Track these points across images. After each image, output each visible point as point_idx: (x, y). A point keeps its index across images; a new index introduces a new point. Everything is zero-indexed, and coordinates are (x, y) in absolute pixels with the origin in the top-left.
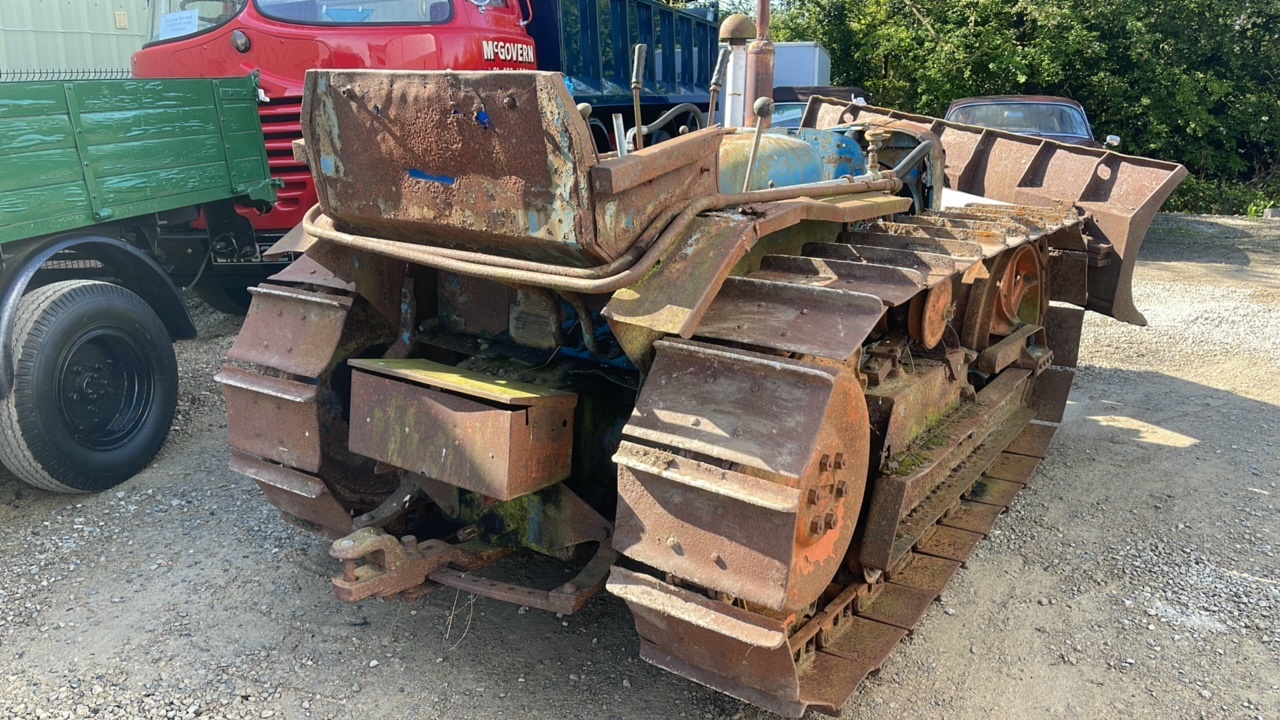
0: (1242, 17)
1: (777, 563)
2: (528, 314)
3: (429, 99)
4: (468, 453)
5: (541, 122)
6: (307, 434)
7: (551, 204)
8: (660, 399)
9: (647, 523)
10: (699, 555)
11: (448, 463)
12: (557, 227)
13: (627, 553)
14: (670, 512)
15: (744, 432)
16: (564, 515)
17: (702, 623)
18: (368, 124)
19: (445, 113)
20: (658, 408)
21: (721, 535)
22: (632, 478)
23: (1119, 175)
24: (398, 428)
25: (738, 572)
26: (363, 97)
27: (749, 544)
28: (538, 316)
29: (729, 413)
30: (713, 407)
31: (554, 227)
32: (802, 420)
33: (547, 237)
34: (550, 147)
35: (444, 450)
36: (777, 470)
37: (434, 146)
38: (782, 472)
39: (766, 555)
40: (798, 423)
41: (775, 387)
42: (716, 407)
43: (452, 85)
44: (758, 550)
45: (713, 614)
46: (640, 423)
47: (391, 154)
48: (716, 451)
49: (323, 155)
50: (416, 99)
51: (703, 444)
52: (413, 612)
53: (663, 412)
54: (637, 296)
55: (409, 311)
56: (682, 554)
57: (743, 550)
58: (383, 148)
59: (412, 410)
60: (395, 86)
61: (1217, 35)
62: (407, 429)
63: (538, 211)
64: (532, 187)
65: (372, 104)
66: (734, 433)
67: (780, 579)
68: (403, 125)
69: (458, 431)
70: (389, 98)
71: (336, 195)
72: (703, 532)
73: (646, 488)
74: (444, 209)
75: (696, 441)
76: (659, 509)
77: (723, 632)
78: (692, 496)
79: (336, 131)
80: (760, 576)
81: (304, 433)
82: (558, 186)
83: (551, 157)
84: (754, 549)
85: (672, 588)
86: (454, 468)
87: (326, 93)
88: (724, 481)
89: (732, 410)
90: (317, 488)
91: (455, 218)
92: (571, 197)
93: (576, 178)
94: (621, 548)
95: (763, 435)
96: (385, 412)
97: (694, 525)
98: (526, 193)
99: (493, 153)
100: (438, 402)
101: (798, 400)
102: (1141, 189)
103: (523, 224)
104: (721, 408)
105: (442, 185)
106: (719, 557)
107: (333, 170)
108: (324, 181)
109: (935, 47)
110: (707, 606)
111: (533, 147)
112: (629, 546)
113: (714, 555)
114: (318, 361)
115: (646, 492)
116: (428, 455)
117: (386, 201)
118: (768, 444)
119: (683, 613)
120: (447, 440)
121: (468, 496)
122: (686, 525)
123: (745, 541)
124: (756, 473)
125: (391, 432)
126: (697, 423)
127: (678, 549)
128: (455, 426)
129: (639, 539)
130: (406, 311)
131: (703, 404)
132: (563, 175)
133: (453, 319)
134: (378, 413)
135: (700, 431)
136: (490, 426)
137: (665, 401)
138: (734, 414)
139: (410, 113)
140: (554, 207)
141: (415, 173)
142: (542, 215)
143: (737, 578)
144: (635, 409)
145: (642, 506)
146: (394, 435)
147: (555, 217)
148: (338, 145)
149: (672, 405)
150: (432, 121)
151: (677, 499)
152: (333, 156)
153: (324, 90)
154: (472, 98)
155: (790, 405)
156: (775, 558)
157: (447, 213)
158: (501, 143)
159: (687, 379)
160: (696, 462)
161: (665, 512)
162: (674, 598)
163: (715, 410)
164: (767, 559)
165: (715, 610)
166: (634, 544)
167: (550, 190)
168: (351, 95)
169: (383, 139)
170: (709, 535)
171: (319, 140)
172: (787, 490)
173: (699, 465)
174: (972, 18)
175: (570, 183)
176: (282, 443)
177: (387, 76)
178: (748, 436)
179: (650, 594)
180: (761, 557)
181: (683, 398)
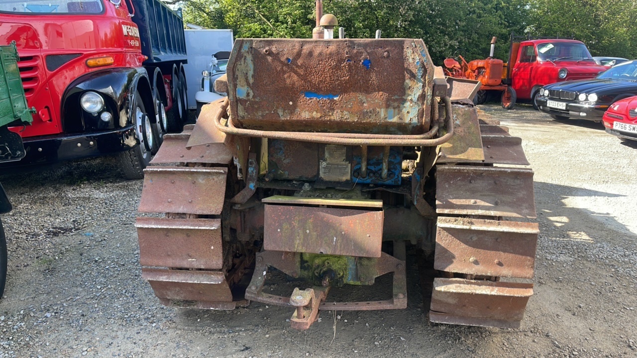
0: (400, 22)
1: (529, 258)
2: (332, 164)
3: (330, 54)
4: (351, 237)
5: (403, 64)
6: (212, 248)
7: (403, 104)
8: (449, 194)
9: (456, 254)
10: (488, 262)
11: (339, 244)
12: (405, 116)
13: (447, 270)
14: (470, 246)
15: (501, 202)
16: (373, 263)
17: (493, 293)
18: (279, 69)
19: (341, 61)
20: (450, 199)
21: (499, 251)
22: (446, 233)
23: (453, 86)
24: (300, 232)
25: (509, 266)
26: (278, 54)
27: (515, 252)
28: (338, 165)
29: (488, 195)
30: (479, 194)
31: (404, 116)
32: (525, 193)
33: (399, 121)
34: (407, 76)
35: (335, 238)
36: (525, 216)
37: (328, 79)
38: (528, 217)
39: (523, 255)
40: (523, 194)
41: (505, 181)
42: (481, 194)
43: (349, 46)
44: (519, 254)
45: (496, 289)
46: (444, 207)
47: (294, 84)
48: (492, 213)
49: (239, 87)
50: (320, 54)
51: (484, 211)
52: (267, 336)
53: (454, 200)
54: (451, 145)
55: (254, 171)
56: (479, 264)
57: (511, 256)
58: (288, 81)
59: (311, 220)
60: (304, 47)
61: (388, 29)
62: (308, 231)
63: (394, 108)
64: (392, 96)
65: (285, 57)
66: (496, 204)
67: (531, 265)
68: (306, 68)
69: (343, 226)
70: (299, 55)
71: (245, 109)
72: (489, 251)
73: (455, 237)
74: (329, 112)
75: (480, 210)
76: (463, 246)
77: (506, 295)
78: (481, 236)
79: (251, 73)
80: (521, 265)
81: (210, 247)
82: (409, 95)
83: (407, 81)
84: (517, 254)
85: (473, 281)
86: (343, 246)
87: (248, 52)
88: (499, 226)
89: (489, 194)
90: (220, 278)
91: (336, 116)
92: (418, 100)
93: (424, 91)
94: (442, 268)
95: (510, 202)
96: (290, 224)
97: (484, 249)
98: (388, 100)
99: (370, 80)
100: (329, 213)
101: (519, 185)
102: (464, 92)
103: (385, 115)
104: (483, 194)
105: (328, 99)
106: (499, 262)
107: (245, 95)
108: (237, 101)
109: (273, 33)
110: (491, 285)
111: (396, 76)
112: (447, 266)
113: (496, 261)
114: (215, 205)
115: (454, 239)
116: (324, 242)
117: (284, 110)
118: (515, 205)
119: (482, 291)
120: (337, 232)
121: (306, 264)
122: (479, 250)
123: (512, 251)
124: (515, 219)
125: (297, 234)
126: (475, 202)
127: (476, 262)
128: (341, 225)
129: (452, 262)
130: (252, 171)
131: (473, 194)
132: (415, 90)
133: (279, 173)
134: (285, 226)
135: (478, 205)
136: (367, 220)
137: (452, 195)
138: (491, 195)
139: (313, 62)
140: (405, 105)
141: (308, 93)
142: (397, 111)
143: (509, 268)
144: (437, 201)
145: (452, 246)
146: (298, 236)
147: (404, 111)
148: (251, 81)
149: (457, 196)
150: (330, 66)
151: (475, 238)
152: (246, 87)
153: (247, 50)
154: (362, 53)
155: (517, 187)
156: (527, 256)
157: (331, 114)
158: (376, 75)
159: (459, 183)
160: (483, 220)
161: (466, 246)
162: (473, 286)
163: (481, 195)
164: (524, 257)
165: (496, 286)
166: (449, 265)
167: (403, 97)
168: (270, 53)
169: (289, 77)
170: (493, 252)
171: (237, 78)
172: (532, 225)
173: (485, 221)
174: (289, 20)
175: (420, 92)
176: (191, 257)
177: (299, 42)
178: (503, 204)
179: (460, 287)
180: (520, 256)
181: (462, 192)
